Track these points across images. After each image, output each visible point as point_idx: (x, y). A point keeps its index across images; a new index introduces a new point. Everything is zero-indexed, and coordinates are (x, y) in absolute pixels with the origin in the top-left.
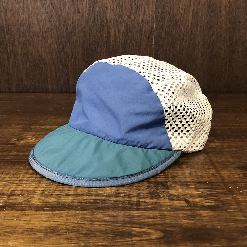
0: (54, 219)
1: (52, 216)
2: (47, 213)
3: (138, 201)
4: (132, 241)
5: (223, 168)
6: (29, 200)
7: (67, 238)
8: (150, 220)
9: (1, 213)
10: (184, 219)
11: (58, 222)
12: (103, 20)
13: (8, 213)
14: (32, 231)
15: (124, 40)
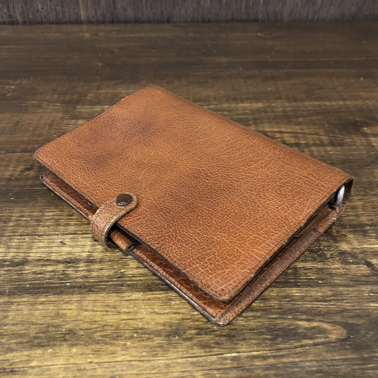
0: (173, 309)
1: (168, 301)
2: (158, 296)
4: (302, 346)
6: (122, 271)
7: (202, 344)
8: (321, 304)
9: (86, 299)
10: (372, 302)
11: (179, 313)
13: (96, 299)
14: (146, 333)
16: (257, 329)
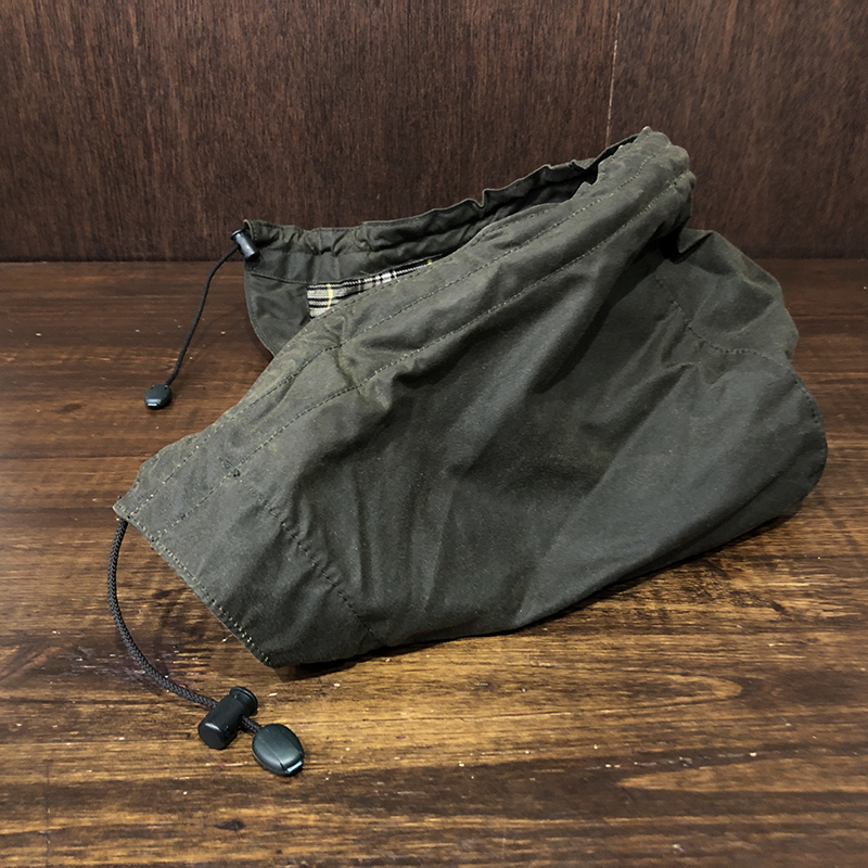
0: (480, 658)
1: (471, 649)
3: (661, 610)
4: (676, 704)
5: (852, 516)
7: (527, 700)
8: (703, 656)
10: (781, 653)
11: (489, 664)
12: (454, 28)
14: (442, 687)
15: (517, 93)
16: (608, 684)
